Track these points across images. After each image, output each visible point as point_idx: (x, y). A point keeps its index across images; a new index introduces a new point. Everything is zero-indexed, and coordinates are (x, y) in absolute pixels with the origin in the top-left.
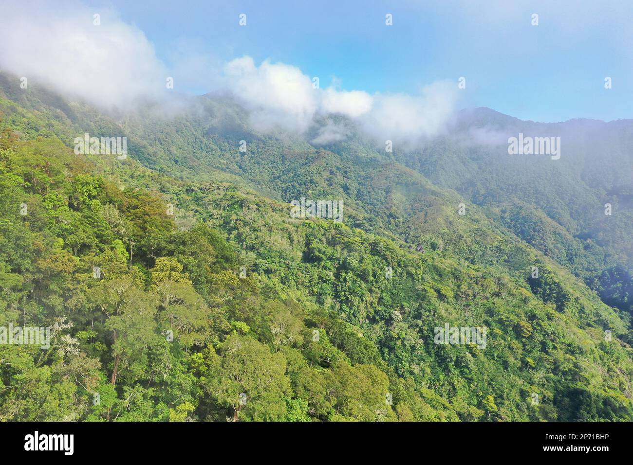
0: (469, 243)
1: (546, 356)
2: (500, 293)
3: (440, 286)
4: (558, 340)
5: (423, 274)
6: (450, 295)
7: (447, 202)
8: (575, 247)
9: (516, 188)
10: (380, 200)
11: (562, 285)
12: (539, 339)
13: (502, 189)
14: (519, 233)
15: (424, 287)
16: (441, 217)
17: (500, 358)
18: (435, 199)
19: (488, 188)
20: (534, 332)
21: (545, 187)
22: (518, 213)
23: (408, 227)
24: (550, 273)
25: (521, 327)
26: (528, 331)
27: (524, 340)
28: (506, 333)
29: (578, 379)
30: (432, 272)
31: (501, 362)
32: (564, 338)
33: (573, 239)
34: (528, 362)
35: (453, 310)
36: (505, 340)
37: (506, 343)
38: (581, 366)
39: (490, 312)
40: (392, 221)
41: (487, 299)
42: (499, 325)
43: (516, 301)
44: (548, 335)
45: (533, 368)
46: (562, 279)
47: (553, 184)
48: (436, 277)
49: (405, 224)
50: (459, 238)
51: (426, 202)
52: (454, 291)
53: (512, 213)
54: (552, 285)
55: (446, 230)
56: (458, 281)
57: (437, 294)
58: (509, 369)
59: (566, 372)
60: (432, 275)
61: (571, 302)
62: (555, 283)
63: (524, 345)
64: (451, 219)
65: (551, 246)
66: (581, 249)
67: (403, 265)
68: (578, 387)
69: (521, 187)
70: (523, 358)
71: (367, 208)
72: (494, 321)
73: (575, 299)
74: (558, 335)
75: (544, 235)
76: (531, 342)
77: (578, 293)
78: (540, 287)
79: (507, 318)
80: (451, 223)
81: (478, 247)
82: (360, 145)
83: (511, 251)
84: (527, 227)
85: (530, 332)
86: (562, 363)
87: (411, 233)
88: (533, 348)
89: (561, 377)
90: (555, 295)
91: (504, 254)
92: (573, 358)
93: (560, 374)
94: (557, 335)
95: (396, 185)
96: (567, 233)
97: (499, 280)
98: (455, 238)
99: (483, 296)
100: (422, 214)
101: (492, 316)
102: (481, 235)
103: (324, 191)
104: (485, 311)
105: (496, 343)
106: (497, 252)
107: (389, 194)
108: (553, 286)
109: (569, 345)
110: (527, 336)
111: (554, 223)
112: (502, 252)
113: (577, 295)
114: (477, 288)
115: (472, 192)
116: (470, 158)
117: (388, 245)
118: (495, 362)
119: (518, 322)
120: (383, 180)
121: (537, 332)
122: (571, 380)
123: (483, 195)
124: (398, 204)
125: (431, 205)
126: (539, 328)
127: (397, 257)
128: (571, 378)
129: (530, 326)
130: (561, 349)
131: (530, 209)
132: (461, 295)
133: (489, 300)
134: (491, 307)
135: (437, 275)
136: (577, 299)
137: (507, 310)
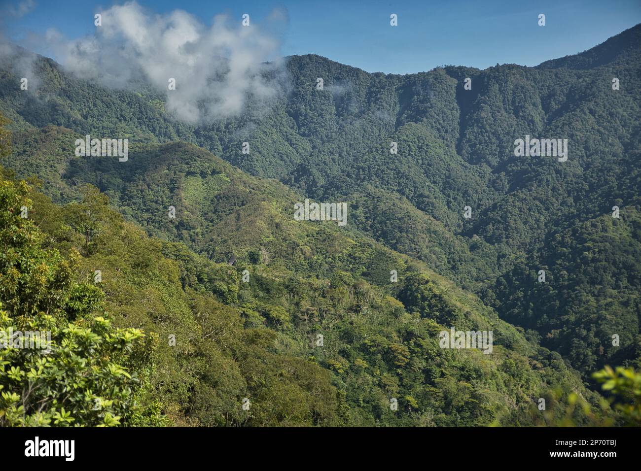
0: (308, 254)
1: (433, 389)
2: (358, 306)
3: (268, 307)
4: (446, 363)
5: (239, 290)
6: (285, 317)
7: (270, 197)
8: (458, 249)
9: (369, 172)
10: (162, 202)
11: (445, 297)
12: (420, 365)
13: (349, 176)
14: (380, 236)
15: (243, 309)
16: (261, 220)
17: (368, 402)
18: (250, 192)
19: (328, 176)
20: (412, 357)
21: (409, 167)
22: (375, 208)
23: (212, 240)
24: (427, 282)
25: (394, 352)
26: (404, 356)
27: (399, 371)
28: (373, 363)
29: (478, 413)
30: (254, 286)
31: (371, 409)
32: (454, 360)
33: (455, 237)
34: (408, 401)
35: (293, 342)
36: (373, 375)
37: (375, 379)
38: (480, 395)
39: (347, 336)
40: (185, 233)
41: (341, 317)
42: (362, 354)
43: (382, 317)
44: (432, 359)
45: (416, 410)
46: (445, 290)
47: (420, 162)
48: (261, 294)
49: (206, 235)
50: (293, 248)
51: (236, 198)
52: (292, 311)
53: (367, 207)
54: (431, 299)
55: (271, 238)
56: (296, 296)
57: (265, 319)
58: (383, 416)
59: (462, 406)
60: (255, 290)
61: (460, 321)
62: (435, 295)
63: (401, 380)
64: (277, 221)
65: (426, 251)
66: (466, 251)
67: (206, 280)
68: (480, 424)
69: (376, 169)
70: (400, 398)
71: (141, 217)
72: (354, 348)
73: (465, 315)
74: (446, 356)
75: (414, 236)
76: (409, 372)
77: (468, 306)
78: (416, 306)
79: (373, 341)
80: (277, 226)
81: (321, 258)
82: (120, 121)
83: (370, 259)
84: (390, 226)
85: (407, 358)
86: (456, 396)
87: (217, 248)
88: (414, 381)
89: (455, 415)
90: (437, 314)
91: (361, 264)
92: (469, 385)
93: (454, 411)
94: (444, 356)
95: (186, 176)
96: (446, 230)
97: (355, 288)
98: (286, 249)
99: (335, 315)
100: (233, 216)
101: (350, 342)
102: (324, 240)
103: (62, 194)
104: (340, 336)
105: (360, 381)
106: (351, 262)
107: (176, 191)
108: (433, 301)
109: (462, 369)
110: (403, 364)
111: (427, 217)
112: (357, 261)
113: (467, 309)
114: (325, 304)
115: (306, 183)
116: (299, 133)
117: (178, 250)
118: (362, 410)
119: (388, 345)
120: (164, 169)
121: (417, 356)
122: (469, 417)
123: (322, 186)
124: (192, 206)
125: (245, 202)
126: (419, 349)
127: (196, 268)
128: (468, 414)
129: (407, 350)
130: (452, 375)
131: (392, 200)
132: (302, 317)
133: (345, 319)
134: (347, 330)
135: (262, 290)
136: (467, 315)
137: (371, 330)
